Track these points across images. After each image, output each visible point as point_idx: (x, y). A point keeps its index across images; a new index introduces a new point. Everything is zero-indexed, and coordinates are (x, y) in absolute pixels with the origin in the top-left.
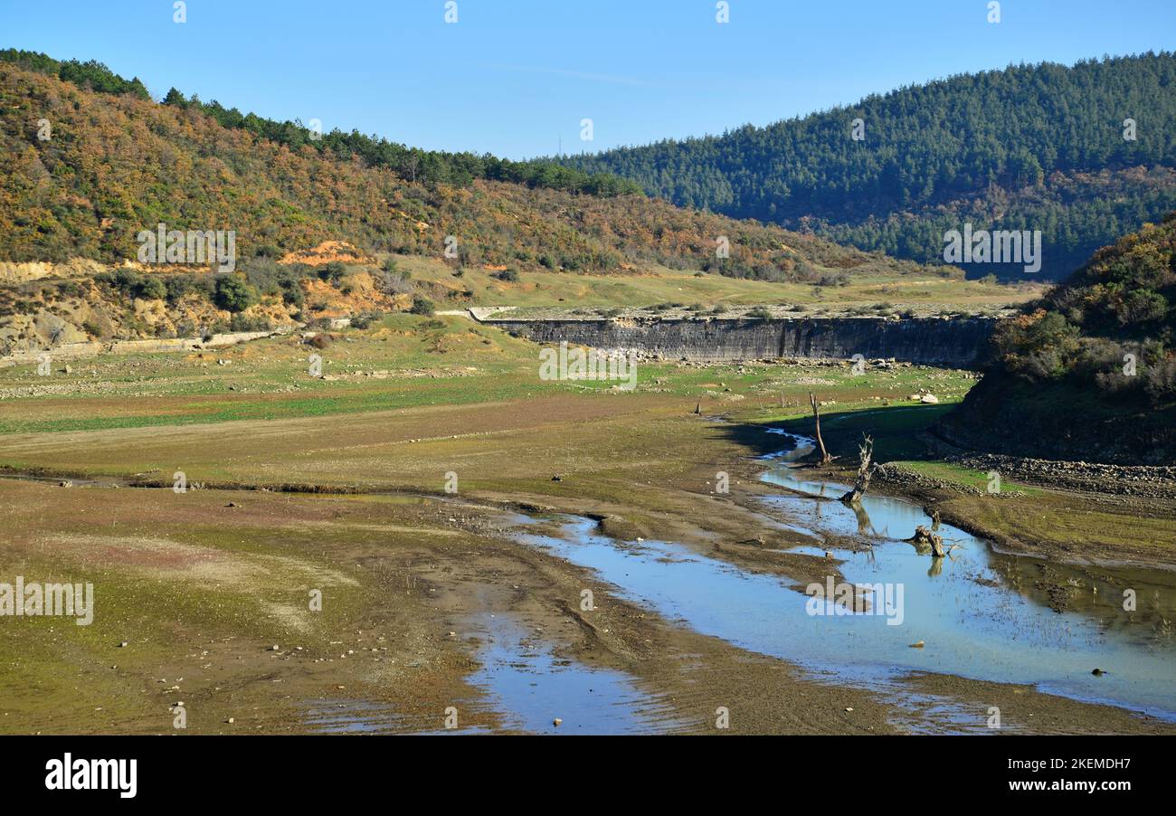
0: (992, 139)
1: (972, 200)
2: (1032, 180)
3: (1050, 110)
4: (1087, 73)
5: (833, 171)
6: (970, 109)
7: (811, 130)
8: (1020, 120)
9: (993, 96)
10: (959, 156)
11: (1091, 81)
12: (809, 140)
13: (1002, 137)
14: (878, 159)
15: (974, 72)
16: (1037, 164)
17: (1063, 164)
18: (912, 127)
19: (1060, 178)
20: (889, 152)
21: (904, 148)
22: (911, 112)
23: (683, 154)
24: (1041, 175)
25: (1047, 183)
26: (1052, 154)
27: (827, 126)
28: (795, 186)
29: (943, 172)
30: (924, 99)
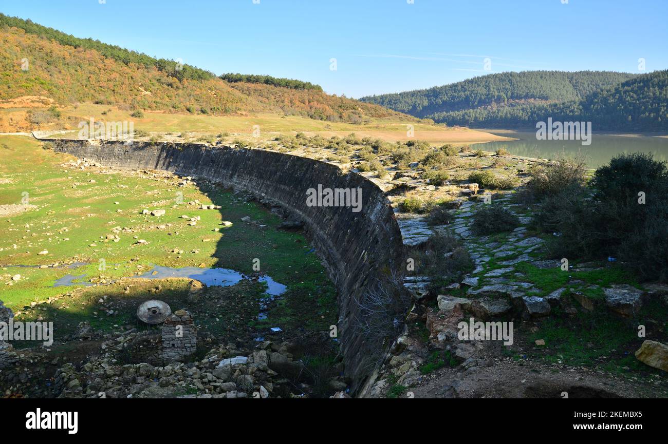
0: (495, 90)
1: (487, 106)
2: (504, 101)
3: (511, 83)
4: (523, 74)
5: (453, 97)
6: (491, 82)
7: (451, 87)
8: (503, 85)
9: (497, 79)
10: (485, 94)
11: (523, 76)
12: (449, 90)
13: (498, 89)
14: (465, 95)
15: (494, 73)
16: (505, 96)
17: (512, 97)
18: (475, 87)
19: (511, 101)
20: (467, 93)
21: (472, 92)
22: (476, 83)
23: (419, 93)
24: (506, 100)
25: (508, 102)
26: (509, 94)
27: (454, 87)
28: (443, 101)
29: (481, 98)
30: (480, 80)
